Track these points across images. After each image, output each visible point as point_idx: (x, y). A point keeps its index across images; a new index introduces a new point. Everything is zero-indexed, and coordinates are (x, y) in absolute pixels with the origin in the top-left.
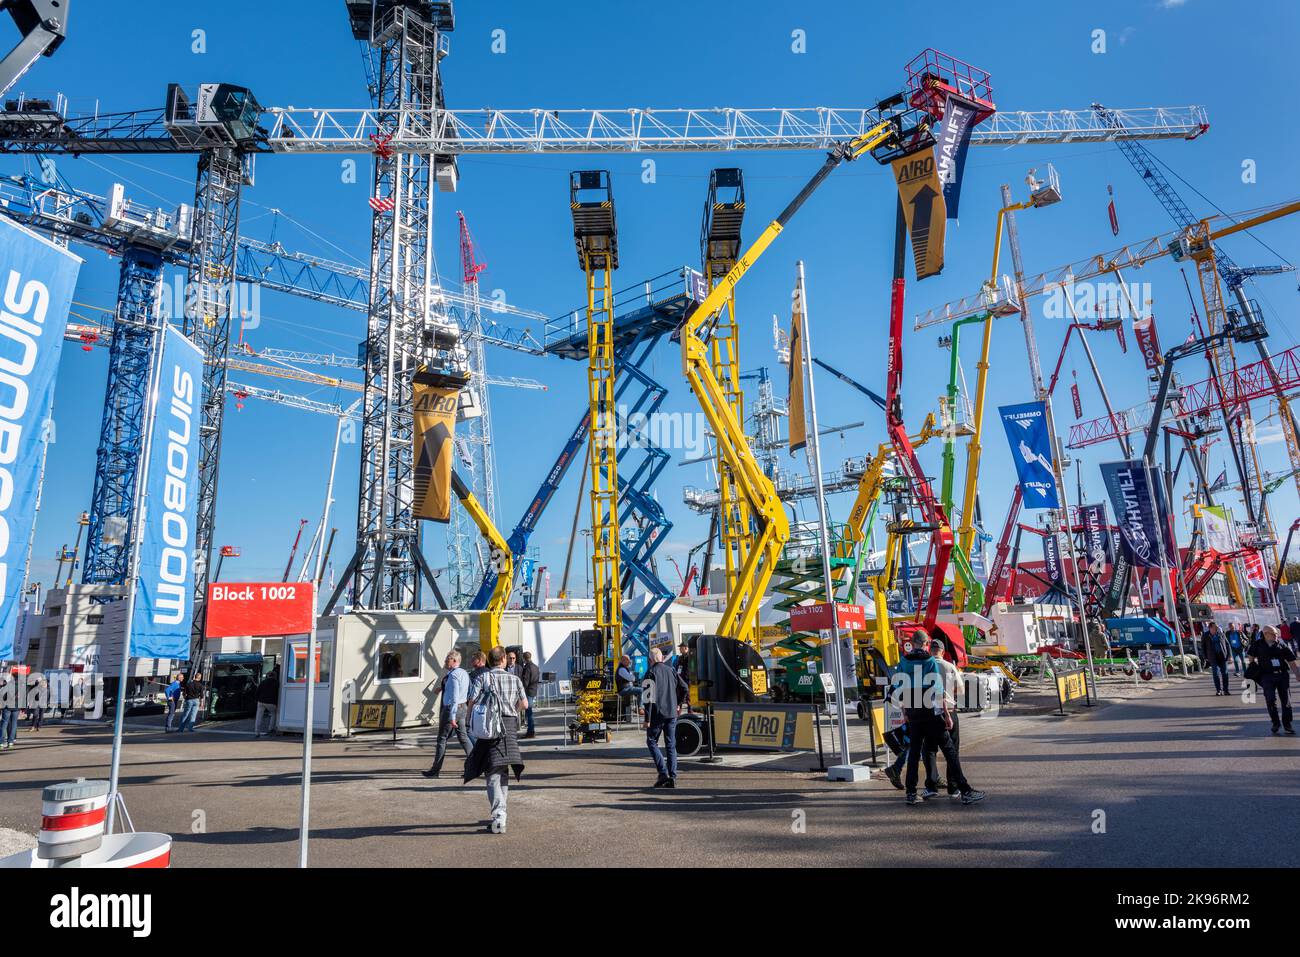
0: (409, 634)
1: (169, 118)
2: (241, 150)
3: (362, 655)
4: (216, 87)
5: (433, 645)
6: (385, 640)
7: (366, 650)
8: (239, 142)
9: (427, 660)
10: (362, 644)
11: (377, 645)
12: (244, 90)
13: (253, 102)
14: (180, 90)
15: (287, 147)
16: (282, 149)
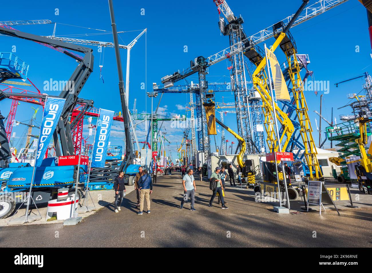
0: (228, 160)
1: (191, 67)
2: (204, 68)
3: (218, 164)
4: (197, 58)
5: (234, 162)
6: (222, 161)
7: (218, 163)
8: (203, 66)
9: (233, 165)
10: (218, 162)
11: (221, 163)
12: (201, 57)
13: (203, 58)
14: (192, 61)
15: (212, 64)
16: (211, 65)
